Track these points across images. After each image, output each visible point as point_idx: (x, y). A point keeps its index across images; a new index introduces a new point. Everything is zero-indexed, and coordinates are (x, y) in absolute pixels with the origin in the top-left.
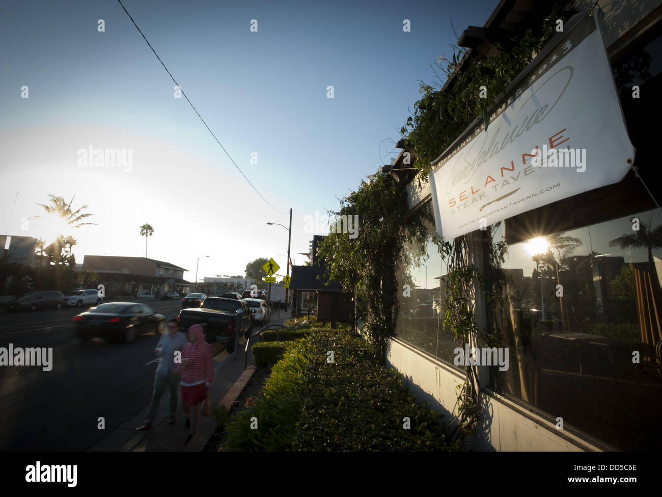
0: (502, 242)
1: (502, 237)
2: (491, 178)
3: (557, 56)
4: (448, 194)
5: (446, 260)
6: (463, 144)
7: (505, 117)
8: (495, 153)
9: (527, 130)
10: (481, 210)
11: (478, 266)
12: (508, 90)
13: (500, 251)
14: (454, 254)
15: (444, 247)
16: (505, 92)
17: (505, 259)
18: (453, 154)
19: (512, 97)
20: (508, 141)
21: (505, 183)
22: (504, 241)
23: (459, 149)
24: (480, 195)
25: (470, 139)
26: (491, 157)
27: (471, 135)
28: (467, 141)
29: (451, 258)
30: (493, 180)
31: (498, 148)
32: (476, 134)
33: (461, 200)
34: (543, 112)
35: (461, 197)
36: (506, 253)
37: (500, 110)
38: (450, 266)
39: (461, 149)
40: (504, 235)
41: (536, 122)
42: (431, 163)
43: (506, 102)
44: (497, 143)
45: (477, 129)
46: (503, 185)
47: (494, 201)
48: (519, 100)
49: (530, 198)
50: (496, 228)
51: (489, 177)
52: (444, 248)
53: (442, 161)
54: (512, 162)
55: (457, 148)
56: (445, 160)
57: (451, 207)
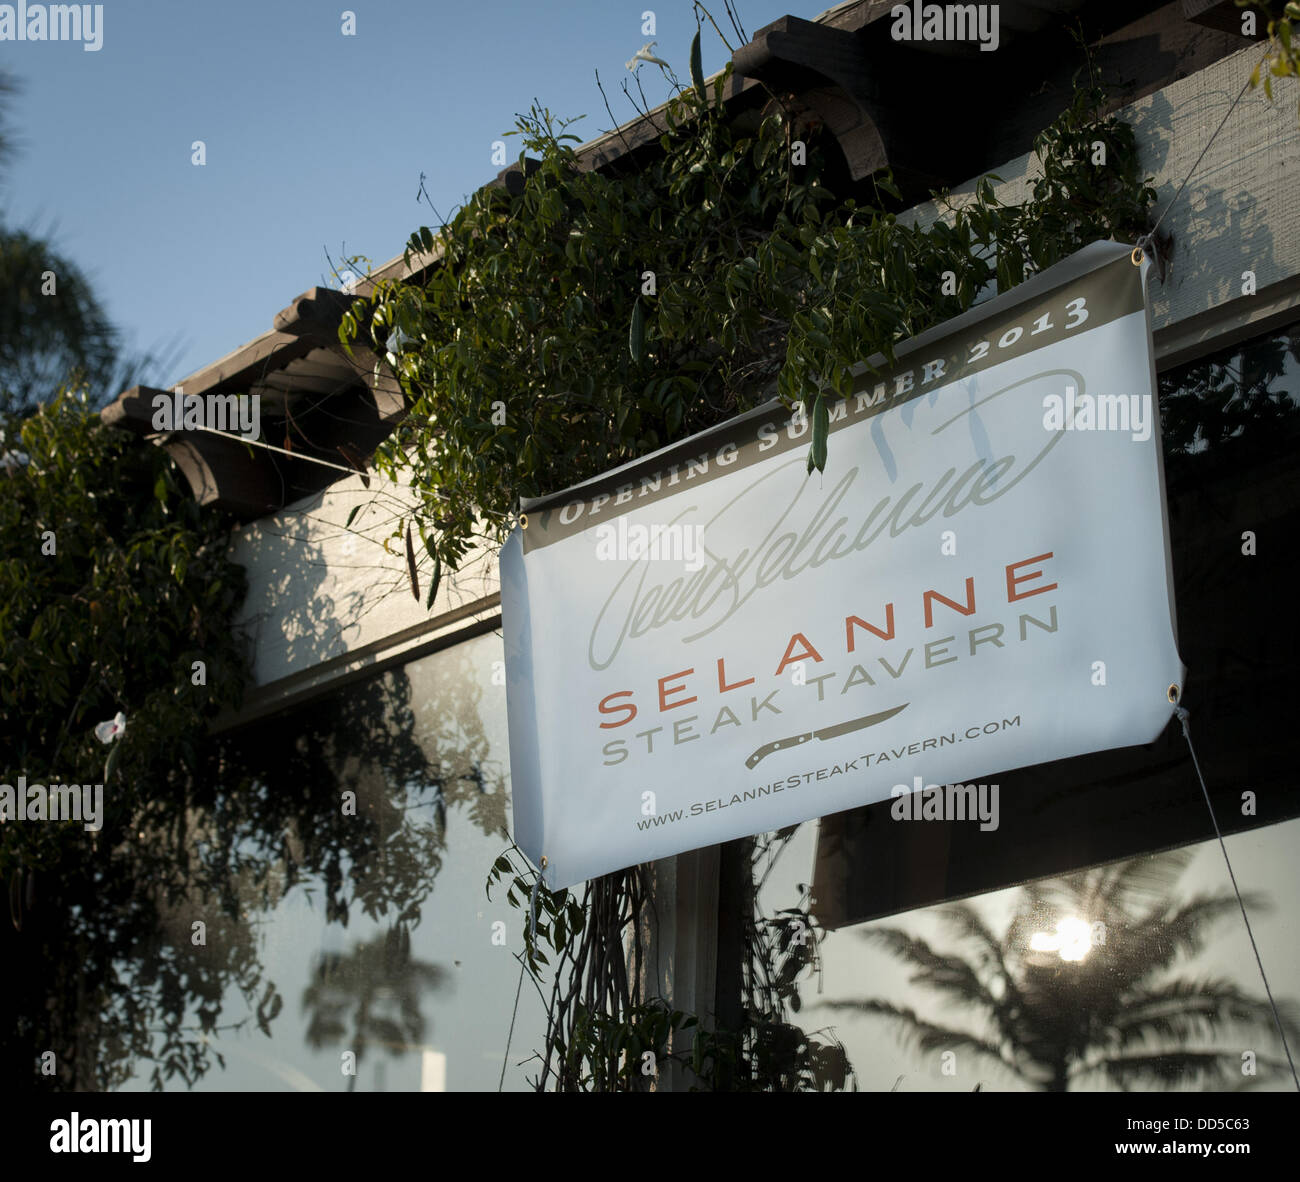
0: (796, 911)
1: (801, 888)
2: (805, 643)
3: (1051, 326)
4: (597, 667)
5: (547, 972)
6: (699, 467)
7: (878, 436)
8: (833, 554)
9: (946, 515)
10: (751, 764)
11: (691, 1009)
12: (899, 351)
13: (786, 956)
14: (584, 950)
15: (544, 913)
16: (888, 353)
17: (802, 994)
18: (644, 492)
19: (911, 374)
20: (882, 527)
21: (858, 676)
22: (805, 908)
23: (675, 479)
24: (754, 700)
25: (733, 457)
26: (814, 562)
27: (739, 446)
28: (721, 460)
29: (569, 965)
30: (812, 653)
31: (843, 537)
32: (762, 448)
33: (663, 707)
34: (996, 478)
35: (663, 693)
36: (808, 967)
37: (864, 400)
38: (564, 1006)
39: (685, 485)
40: (808, 881)
41: (975, 497)
42: (523, 501)
43: (891, 387)
44: (843, 521)
45: (768, 431)
46: (850, 683)
47: (808, 737)
48: (932, 402)
49: (933, 745)
50: (780, 842)
51: (799, 637)
52: (545, 918)
53: (581, 507)
54: (889, 608)
55: (666, 475)
56: (596, 507)
57: (604, 726)
